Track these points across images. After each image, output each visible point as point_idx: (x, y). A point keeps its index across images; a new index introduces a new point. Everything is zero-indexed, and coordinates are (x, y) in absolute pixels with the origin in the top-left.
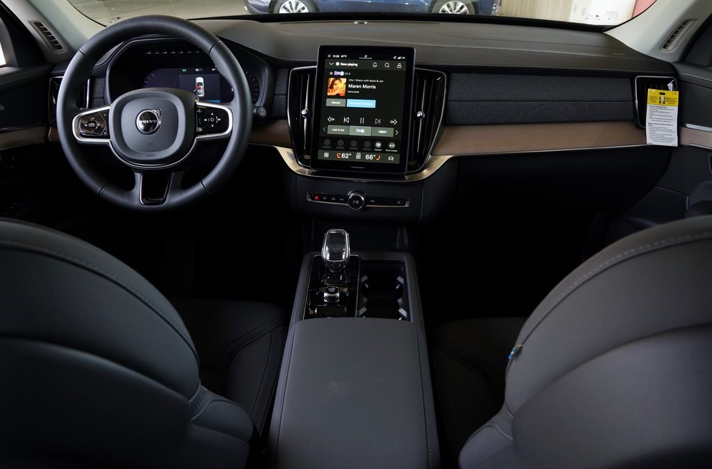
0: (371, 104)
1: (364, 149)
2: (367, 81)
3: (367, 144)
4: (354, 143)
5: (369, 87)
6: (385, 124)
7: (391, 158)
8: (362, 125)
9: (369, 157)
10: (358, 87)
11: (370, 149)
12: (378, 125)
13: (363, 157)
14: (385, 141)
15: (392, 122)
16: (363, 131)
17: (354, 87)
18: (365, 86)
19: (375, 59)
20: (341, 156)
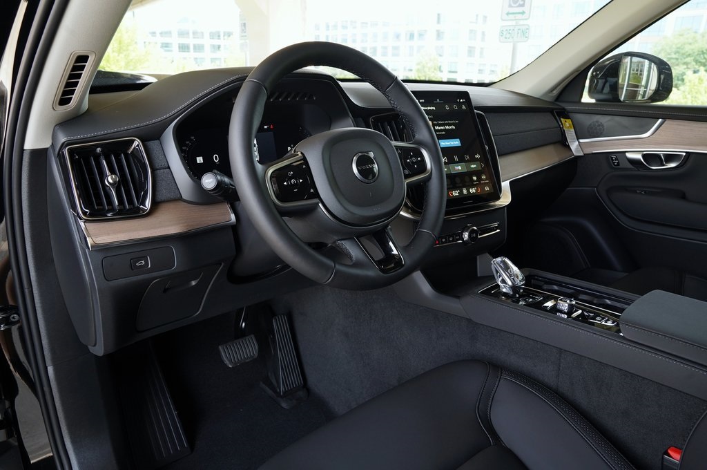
0: (456, 143)
1: (467, 184)
2: (447, 122)
3: (467, 179)
4: (458, 180)
5: (450, 127)
6: (473, 160)
7: (487, 189)
8: (457, 162)
9: (473, 191)
10: (442, 128)
11: (470, 183)
12: (468, 161)
13: (468, 191)
14: (478, 173)
15: (477, 156)
16: (460, 168)
17: (440, 128)
18: (447, 127)
19: (446, 102)
20: (452, 194)
